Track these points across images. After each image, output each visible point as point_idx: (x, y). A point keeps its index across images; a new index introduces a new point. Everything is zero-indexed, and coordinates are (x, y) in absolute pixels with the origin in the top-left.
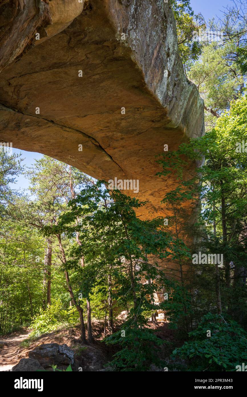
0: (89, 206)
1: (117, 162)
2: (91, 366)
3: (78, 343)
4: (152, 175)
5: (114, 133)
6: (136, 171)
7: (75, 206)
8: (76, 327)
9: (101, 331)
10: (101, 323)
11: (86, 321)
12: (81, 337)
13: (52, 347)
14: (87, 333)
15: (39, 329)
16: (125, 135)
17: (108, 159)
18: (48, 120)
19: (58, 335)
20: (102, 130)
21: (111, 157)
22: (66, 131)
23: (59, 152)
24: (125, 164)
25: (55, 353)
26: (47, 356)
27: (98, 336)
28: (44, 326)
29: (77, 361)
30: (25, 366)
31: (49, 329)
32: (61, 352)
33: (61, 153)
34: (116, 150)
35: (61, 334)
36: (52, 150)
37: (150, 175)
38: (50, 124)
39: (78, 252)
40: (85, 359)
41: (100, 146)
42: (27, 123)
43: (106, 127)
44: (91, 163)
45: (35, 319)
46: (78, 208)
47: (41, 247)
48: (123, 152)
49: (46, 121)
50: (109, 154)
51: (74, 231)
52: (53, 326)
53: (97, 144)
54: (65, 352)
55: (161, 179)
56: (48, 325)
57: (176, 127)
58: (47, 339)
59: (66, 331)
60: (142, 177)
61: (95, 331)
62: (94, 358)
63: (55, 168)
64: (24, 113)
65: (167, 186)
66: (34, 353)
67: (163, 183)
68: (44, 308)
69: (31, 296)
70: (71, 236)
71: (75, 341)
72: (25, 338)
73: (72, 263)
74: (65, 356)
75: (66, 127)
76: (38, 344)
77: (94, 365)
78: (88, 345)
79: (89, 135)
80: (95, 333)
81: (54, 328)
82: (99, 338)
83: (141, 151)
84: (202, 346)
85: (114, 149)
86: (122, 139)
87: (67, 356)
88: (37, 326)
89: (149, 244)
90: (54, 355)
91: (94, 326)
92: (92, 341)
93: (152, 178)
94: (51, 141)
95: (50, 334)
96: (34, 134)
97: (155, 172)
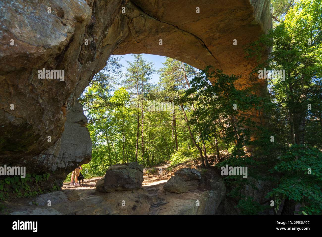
0: (202, 84)
1: (215, 56)
2: (211, 181)
3: (201, 168)
4: (237, 63)
5: (215, 33)
6: (226, 61)
7: (194, 84)
8: (197, 159)
9: (213, 161)
10: (212, 157)
11: (204, 155)
12: (202, 164)
13: (187, 170)
14: (205, 162)
15: (175, 161)
16: (221, 34)
17: (209, 54)
18: (174, 26)
19: (188, 164)
20: (207, 32)
21: (211, 53)
22: (185, 34)
23: (179, 52)
24: (220, 56)
25: (190, 173)
26: (185, 175)
27: (212, 164)
28: (178, 160)
29: (203, 178)
30: (174, 180)
31: (180, 161)
32: (193, 172)
33: (180, 52)
34: (215, 47)
35: (189, 163)
36: (175, 51)
37: (236, 63)
38: (176, 29)
39: (196, 113)
40: (207, 177)
41: (205, 45)
42: (162, 29)
43: (210, 29)
44: (198, 59)
45: (172, 155)
46: (196, 85)
47: (169, 116)
48: (219, 48)
49: (174, 27)
50: (210, 50)
51: (194, 101)
52: (183, 159)
53: (203, 43)
54: (195, 172)
55: (243, 65)
56: (180, 159)
57: (257, 24)
58: (182, 166)
59: (192, 161)
60: (230, 65)
61: (209, 161)
62: (212, 176)
63: (175, 66)
64: (161, 20)
65: (246, 70)
66: (178, 173)
67: (244, 68)
68: (177, 149)
69: (167, 144)
70: (192, 104)
71: (198, 167)
72: (168, 166)
73: (194, 121)
74: (195, 175)
75: (185, 31)
76: (178, 168)
77: (213, 180)
78: (207, 169)
79: (198, 37)
80: (210, 162)
81: (184, 160)
82: (212, 165)
83: (231, 46)
84: (296, 164)
85: (214, 46)
86: (219, 38)
87: (197, 175)
88: (174, 159)
89: (246, 102)
90: (189, 174)
91: (208, 158)
92: (208, 166)
93: (237, 65)
94: (175, 43)
95: (183, 164)
96: (166, 39)
97: (239, 61)
